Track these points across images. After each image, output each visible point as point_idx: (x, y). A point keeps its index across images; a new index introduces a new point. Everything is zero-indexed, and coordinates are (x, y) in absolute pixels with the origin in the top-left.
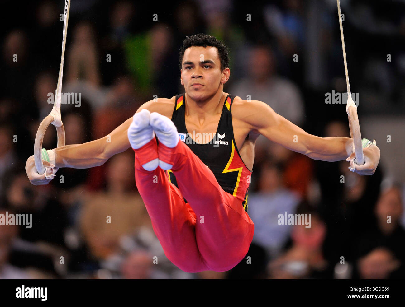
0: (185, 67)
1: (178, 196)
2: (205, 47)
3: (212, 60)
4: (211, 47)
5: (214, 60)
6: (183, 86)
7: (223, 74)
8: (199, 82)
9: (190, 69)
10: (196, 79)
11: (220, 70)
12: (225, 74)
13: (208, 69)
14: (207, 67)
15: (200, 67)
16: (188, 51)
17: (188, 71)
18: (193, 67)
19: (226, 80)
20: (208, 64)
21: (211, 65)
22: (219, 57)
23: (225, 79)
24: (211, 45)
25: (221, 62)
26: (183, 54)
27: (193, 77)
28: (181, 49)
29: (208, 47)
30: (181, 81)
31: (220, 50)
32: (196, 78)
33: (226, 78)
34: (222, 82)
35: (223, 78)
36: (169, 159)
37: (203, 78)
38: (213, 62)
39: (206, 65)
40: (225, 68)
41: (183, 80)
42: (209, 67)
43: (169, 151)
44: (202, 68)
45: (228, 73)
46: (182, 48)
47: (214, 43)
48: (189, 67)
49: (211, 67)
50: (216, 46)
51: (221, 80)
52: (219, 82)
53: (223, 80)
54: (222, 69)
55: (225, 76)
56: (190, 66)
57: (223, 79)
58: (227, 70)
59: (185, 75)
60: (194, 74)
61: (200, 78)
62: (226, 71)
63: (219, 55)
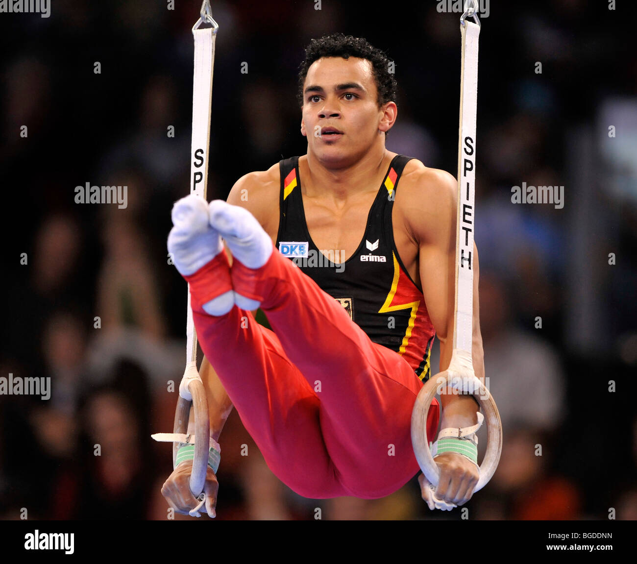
0: (308, 97)
1: (283, 358)
2: (346, 58)
3: (360, 84)
4: (357, 59)
5: (364, 83)
6: (305, 137)
7: (382, 113)
8: (333, 124)
9: (317, 101)
10: (327, 120)
11: (376, 104)
12: (386, 113)
13: (351, 100)
14: (349, 96)
15: (337, 97)
16: (315, 66)
17: (314, 106)
18: (323, 97)
19: (388, 125)
20: (351, 90)
21: (359, 94)
22: (375, 79)
23: (386, 123)
24: (360, 55)
25: (379, 89)
26: (305, 74)
27: (322, 116)
28: (300, 67)
29: (351, 59)
30: (301, 128)
31: (377, 65)
32: (328, 118)
33: (388, 121)
34: (381, 128)
35: (382, 120)
36: (253, 290)
37: (340, 118)
38: (363, 87)
39: (347, 91)
40: (386, 102)
41: (305, 126)
42: (353, 97)
43: (252, 275)
44: (341, 99)
45: (393, 112)
46: (304, 63)
47: (364, 51)
48: (314, 97)
49: (357, 97)
50: (369, 58)
51: (379, 124)
52: (375, 128)
53: (382, 125)
54: (380, 104)
55: (387, 116)
56: (318, 94)
57: (382, 122)
58: (392, 105)
59: (308, 113)
60: (323, 109)
61: (335, 117)
62: (388, 107)
63: (374, 75)
